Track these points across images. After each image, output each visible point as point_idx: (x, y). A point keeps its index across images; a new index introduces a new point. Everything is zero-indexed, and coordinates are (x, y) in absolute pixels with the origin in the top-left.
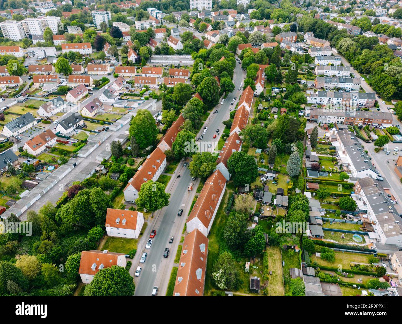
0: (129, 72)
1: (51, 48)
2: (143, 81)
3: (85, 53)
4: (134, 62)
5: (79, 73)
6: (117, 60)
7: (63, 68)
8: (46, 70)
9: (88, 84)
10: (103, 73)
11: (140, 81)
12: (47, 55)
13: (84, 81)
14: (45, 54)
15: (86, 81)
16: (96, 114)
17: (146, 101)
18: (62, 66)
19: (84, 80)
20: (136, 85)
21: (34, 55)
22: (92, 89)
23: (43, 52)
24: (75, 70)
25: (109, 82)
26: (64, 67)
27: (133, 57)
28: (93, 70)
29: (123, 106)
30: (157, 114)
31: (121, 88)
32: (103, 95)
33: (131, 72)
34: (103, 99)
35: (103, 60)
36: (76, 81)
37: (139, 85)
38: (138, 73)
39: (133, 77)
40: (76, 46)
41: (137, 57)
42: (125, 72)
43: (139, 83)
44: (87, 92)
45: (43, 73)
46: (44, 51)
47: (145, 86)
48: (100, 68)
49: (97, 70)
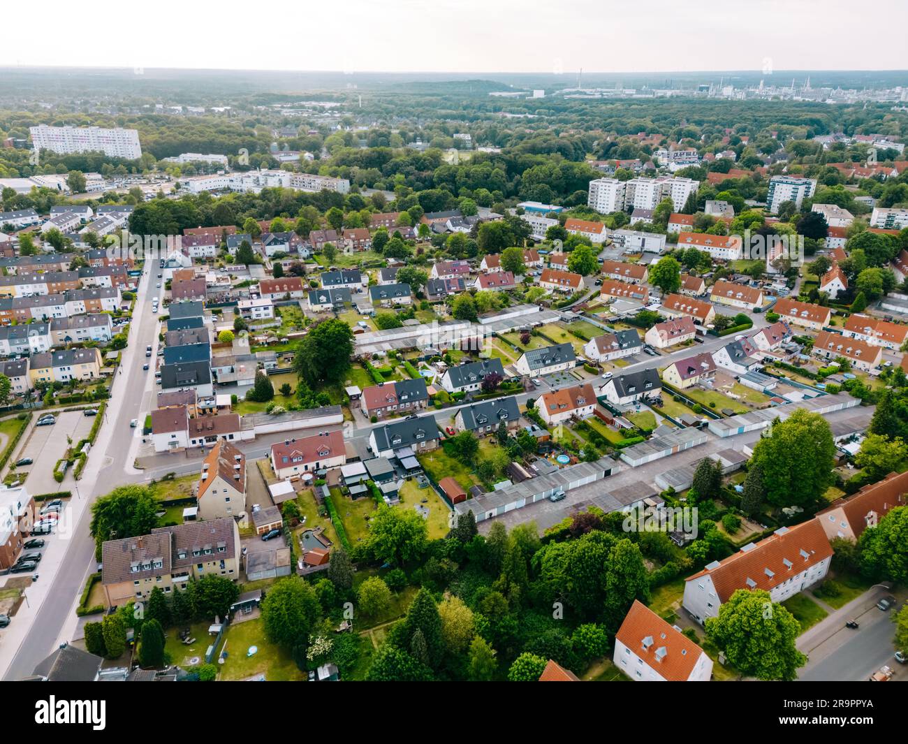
0: (809, 318)
1: (658, 235)
2: (840, 347)
3: (721, 257)
4: (833, 296)
5: (692, 294)
6: (791, 285)
7: (663, 277)
8: (630, 275)
9: (701, 320)
10: (744, 306)
11: (832, 344)
12: (647, 247)
13: (694, 312)
14: (643, 245)
15: (698, 314)
16: (693, 386)
17: (829, 396)
18: (664, 274)
19: (696, 309)
20: (815, 350)
21: (622, 243)
22: (705, 333)
23: (641, 240)
24: (686, 287)
25: (751, 327)
26: (667, 276)
27: (833, 286)
28: (724, 295)
29: (762, 388)
30: (848, 436)
31: (774, 346)
32: (724, 351)
33: (814, 319)
34: (722, 359)
35: (755, 279)
36: (679, 307)
37: (823, 353)
38: (832, 323)
39: (814, 330)
40: (709, 241)
41: (843, 288)
42: (798, 315)
43: (826, 348)
44: (693, 335)
45: (624, 278)
46: (644, 240)
47: (838, 360)
48: (741, 294)
49: (734, 296)
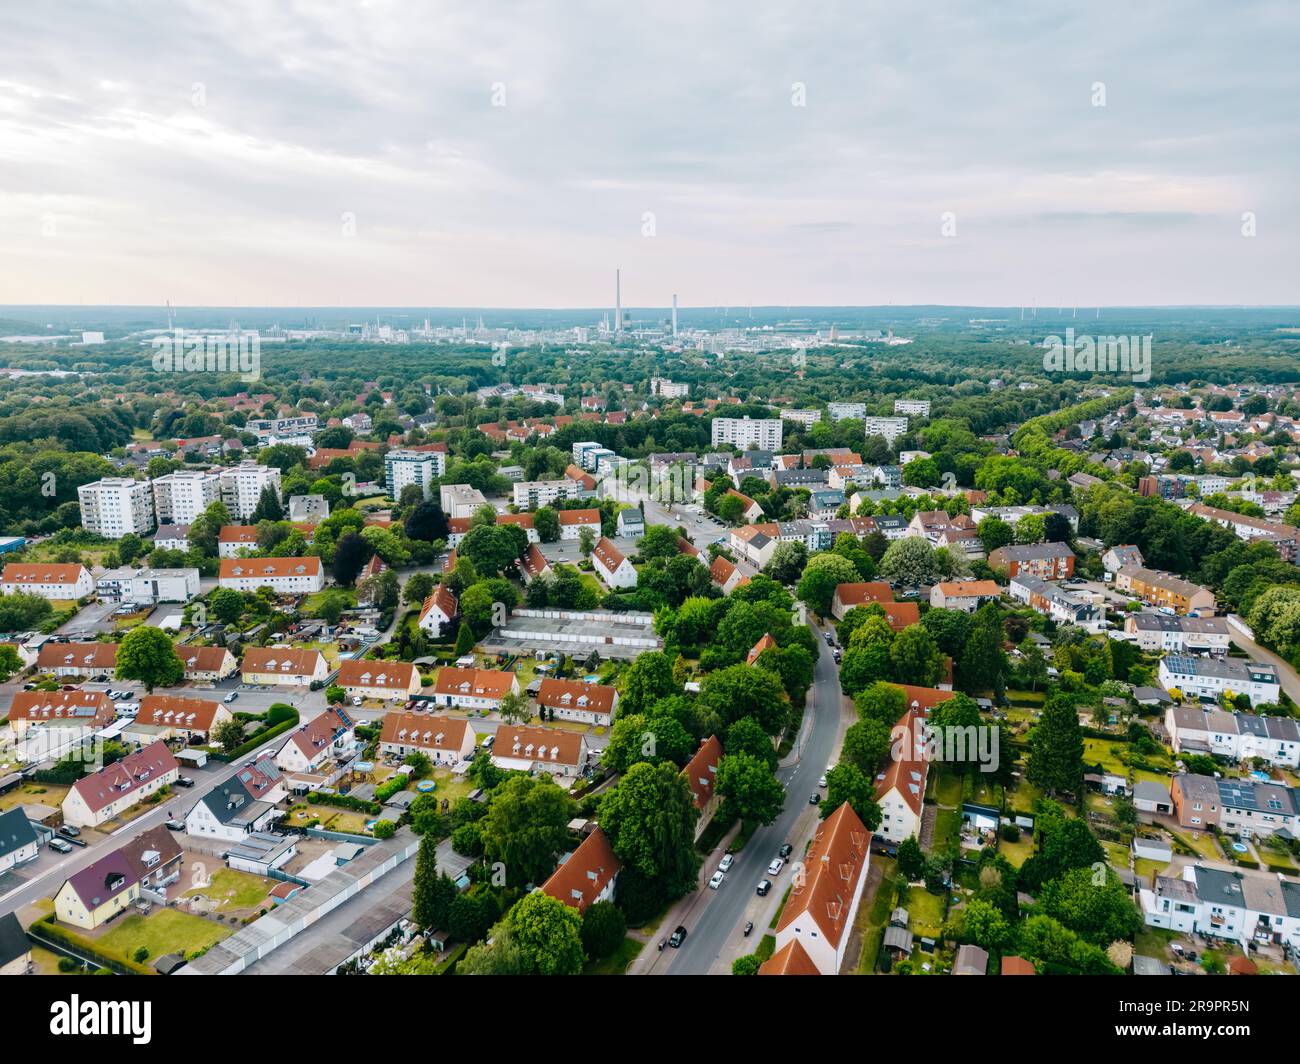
0: (387, 685)
2: (414, 734)
4: (436, 633)
6: (382, 626)
9: (201, 733)
10: (297, 682)
11: (403, 733)
13: (189, 723)
15: (196, 724)
17: (379, 844)
19: (193, 716)
20: (384, 747)
22: (202, 762)
24: (198, 667)
25: (297, 722)
27: (433, 619)
28: (264, 670)
29: (265, 869)
31: (317, 758)
33: (394, 686)
35: (330, 624)
36: (161, 718)
37: (395, 749)
38: (425, 684)
39: (395, 704)
41: (446, 619)
42: (373, 683)
43: (396, 741)
44: (173, 775)
45: (87, 671)
46: (157, 583)
47: (409, 761)
48: (288, 663)
49: (278, 670)
